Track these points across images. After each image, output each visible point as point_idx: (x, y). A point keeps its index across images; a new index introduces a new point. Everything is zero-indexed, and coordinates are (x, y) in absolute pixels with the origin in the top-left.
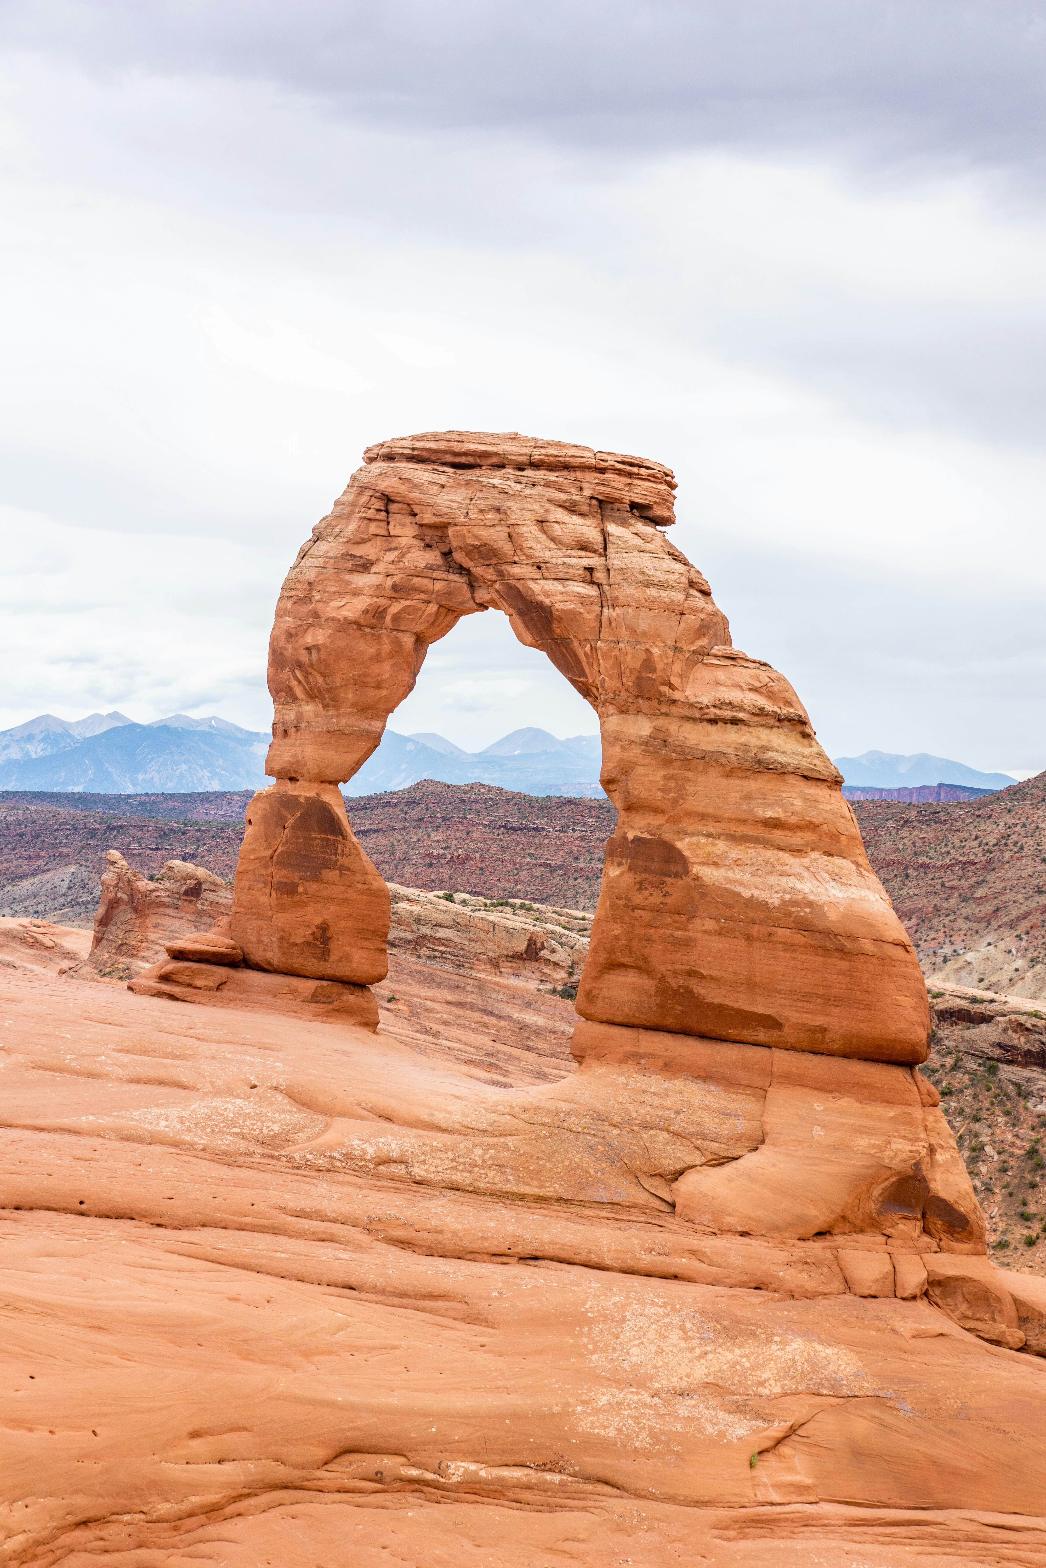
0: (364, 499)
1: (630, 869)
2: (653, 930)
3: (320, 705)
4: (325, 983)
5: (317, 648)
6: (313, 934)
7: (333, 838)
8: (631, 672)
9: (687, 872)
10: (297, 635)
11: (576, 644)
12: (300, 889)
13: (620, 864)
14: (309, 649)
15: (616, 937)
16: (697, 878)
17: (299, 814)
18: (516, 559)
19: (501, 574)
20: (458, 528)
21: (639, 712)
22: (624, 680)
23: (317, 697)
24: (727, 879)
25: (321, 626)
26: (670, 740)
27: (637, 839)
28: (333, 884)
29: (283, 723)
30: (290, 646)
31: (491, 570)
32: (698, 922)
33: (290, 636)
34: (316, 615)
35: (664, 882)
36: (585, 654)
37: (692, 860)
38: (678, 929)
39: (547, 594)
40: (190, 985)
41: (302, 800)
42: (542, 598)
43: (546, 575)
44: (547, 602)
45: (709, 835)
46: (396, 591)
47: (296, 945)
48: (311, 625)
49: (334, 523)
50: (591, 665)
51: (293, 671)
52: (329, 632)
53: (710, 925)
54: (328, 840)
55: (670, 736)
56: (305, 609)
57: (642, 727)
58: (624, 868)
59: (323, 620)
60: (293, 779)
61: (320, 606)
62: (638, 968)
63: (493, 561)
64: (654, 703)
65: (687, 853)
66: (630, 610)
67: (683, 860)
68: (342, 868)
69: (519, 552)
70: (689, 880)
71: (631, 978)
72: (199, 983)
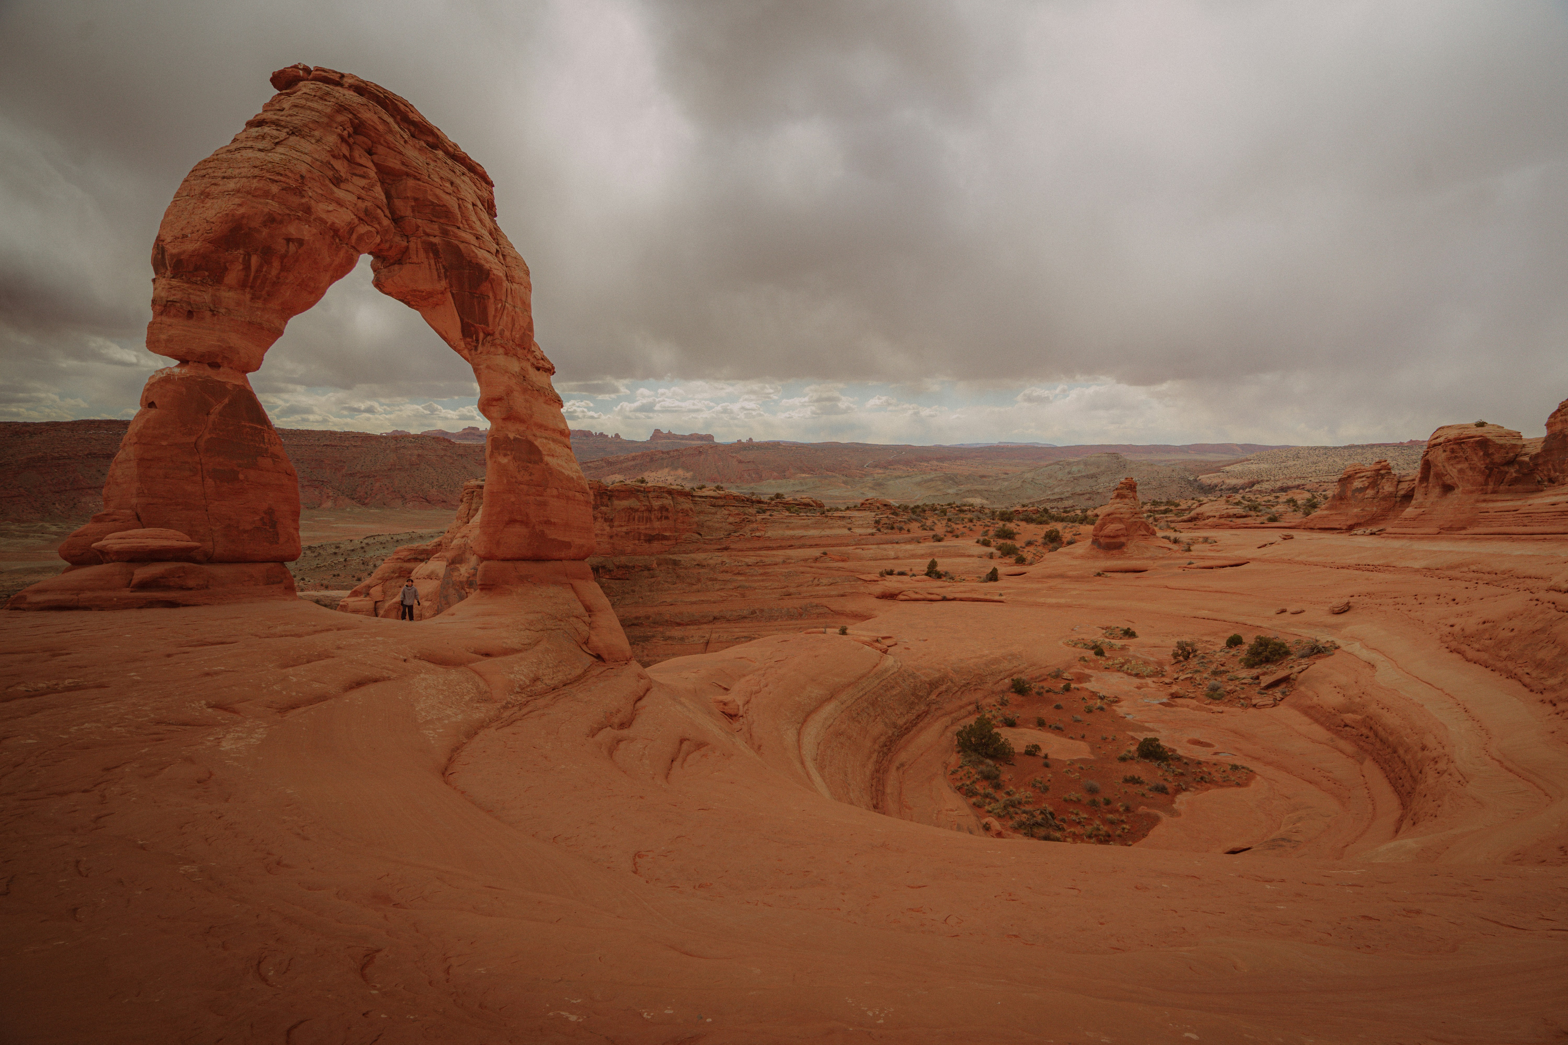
0: (340, 118)
1: (514, 458)
2: (528, 497)
3: (248, 296)
4: (272, 565)
5: (301, 242)
6: (262, 519)
7: (259, 427)
8: (520, 329)
9: (541, 460)
10: (281, 222)
11: (492, 300)
12: (241, 477)
13: (505, 455)
14: (289, 240)
15: (513, 503)
16: (547, 464)
17: (226, 401)
18: (461, 226)
19: (445, 233)
20: (420, 183)
21: (515, 355)
22: (514, 333)
23: (252, 287)
24: (558, 464)
25: (308, 222)
26: (527, 376)
27: (515, 439)
28: (268, 471)
29: (189, 304)
30: (265, 232)
31: (436, 226)
32: (548, 490)
33: (271, 220)
34: (308, 210)
35: (528, 467)
36: (496, 309)
37: (544, 453)
38: (538, 495)
39: (485, 259)
40: (182, 588)
41: (229, 387)
42: (483, 262)
43: (482, 245)
44: (487, 266)
45: (546, 438)
46: (366, 215)
47: (245, 531)
48: (299, 218)
49: (311, 125)
50: (495, 317)
51: (248, 255)
52: (314, 231)
53: (555, 492)
54: (256, 428)
55: (528, 374)
56: (295, 200)
57: (515, 366)
58: (510, 457)
59: (312, 217)
60: (215, 365)
61: (313, 202)
62: (522, 522)
63: (442, 221)
64: (526, 351)
65: (541, 448)
66: (522, 287)
67: (539, 452)
68: (274, 457)
69: (464, 222)
70: (543, 465)
71: (518, 529)
72: (191, 583)
